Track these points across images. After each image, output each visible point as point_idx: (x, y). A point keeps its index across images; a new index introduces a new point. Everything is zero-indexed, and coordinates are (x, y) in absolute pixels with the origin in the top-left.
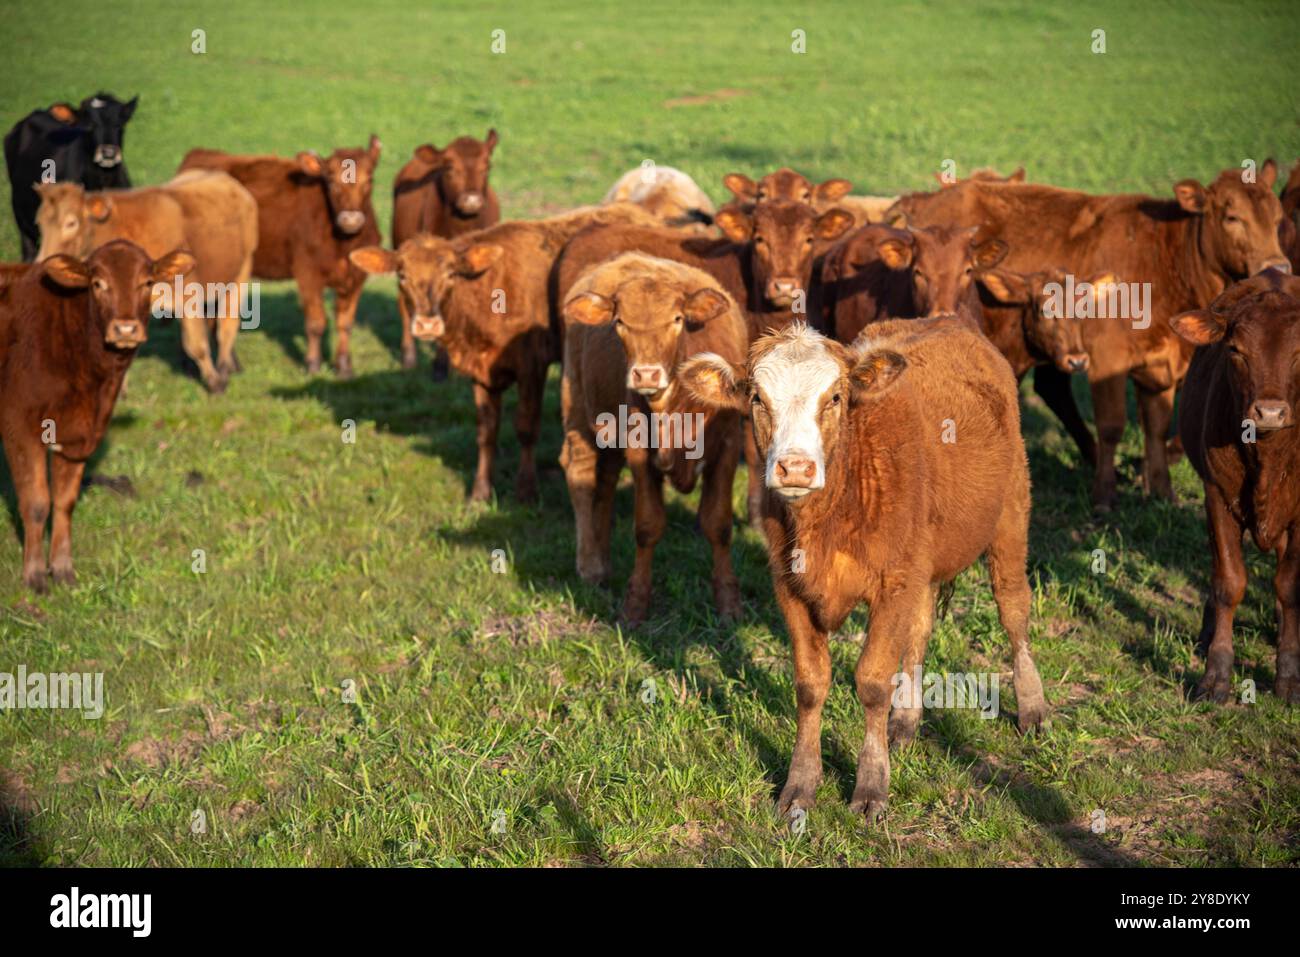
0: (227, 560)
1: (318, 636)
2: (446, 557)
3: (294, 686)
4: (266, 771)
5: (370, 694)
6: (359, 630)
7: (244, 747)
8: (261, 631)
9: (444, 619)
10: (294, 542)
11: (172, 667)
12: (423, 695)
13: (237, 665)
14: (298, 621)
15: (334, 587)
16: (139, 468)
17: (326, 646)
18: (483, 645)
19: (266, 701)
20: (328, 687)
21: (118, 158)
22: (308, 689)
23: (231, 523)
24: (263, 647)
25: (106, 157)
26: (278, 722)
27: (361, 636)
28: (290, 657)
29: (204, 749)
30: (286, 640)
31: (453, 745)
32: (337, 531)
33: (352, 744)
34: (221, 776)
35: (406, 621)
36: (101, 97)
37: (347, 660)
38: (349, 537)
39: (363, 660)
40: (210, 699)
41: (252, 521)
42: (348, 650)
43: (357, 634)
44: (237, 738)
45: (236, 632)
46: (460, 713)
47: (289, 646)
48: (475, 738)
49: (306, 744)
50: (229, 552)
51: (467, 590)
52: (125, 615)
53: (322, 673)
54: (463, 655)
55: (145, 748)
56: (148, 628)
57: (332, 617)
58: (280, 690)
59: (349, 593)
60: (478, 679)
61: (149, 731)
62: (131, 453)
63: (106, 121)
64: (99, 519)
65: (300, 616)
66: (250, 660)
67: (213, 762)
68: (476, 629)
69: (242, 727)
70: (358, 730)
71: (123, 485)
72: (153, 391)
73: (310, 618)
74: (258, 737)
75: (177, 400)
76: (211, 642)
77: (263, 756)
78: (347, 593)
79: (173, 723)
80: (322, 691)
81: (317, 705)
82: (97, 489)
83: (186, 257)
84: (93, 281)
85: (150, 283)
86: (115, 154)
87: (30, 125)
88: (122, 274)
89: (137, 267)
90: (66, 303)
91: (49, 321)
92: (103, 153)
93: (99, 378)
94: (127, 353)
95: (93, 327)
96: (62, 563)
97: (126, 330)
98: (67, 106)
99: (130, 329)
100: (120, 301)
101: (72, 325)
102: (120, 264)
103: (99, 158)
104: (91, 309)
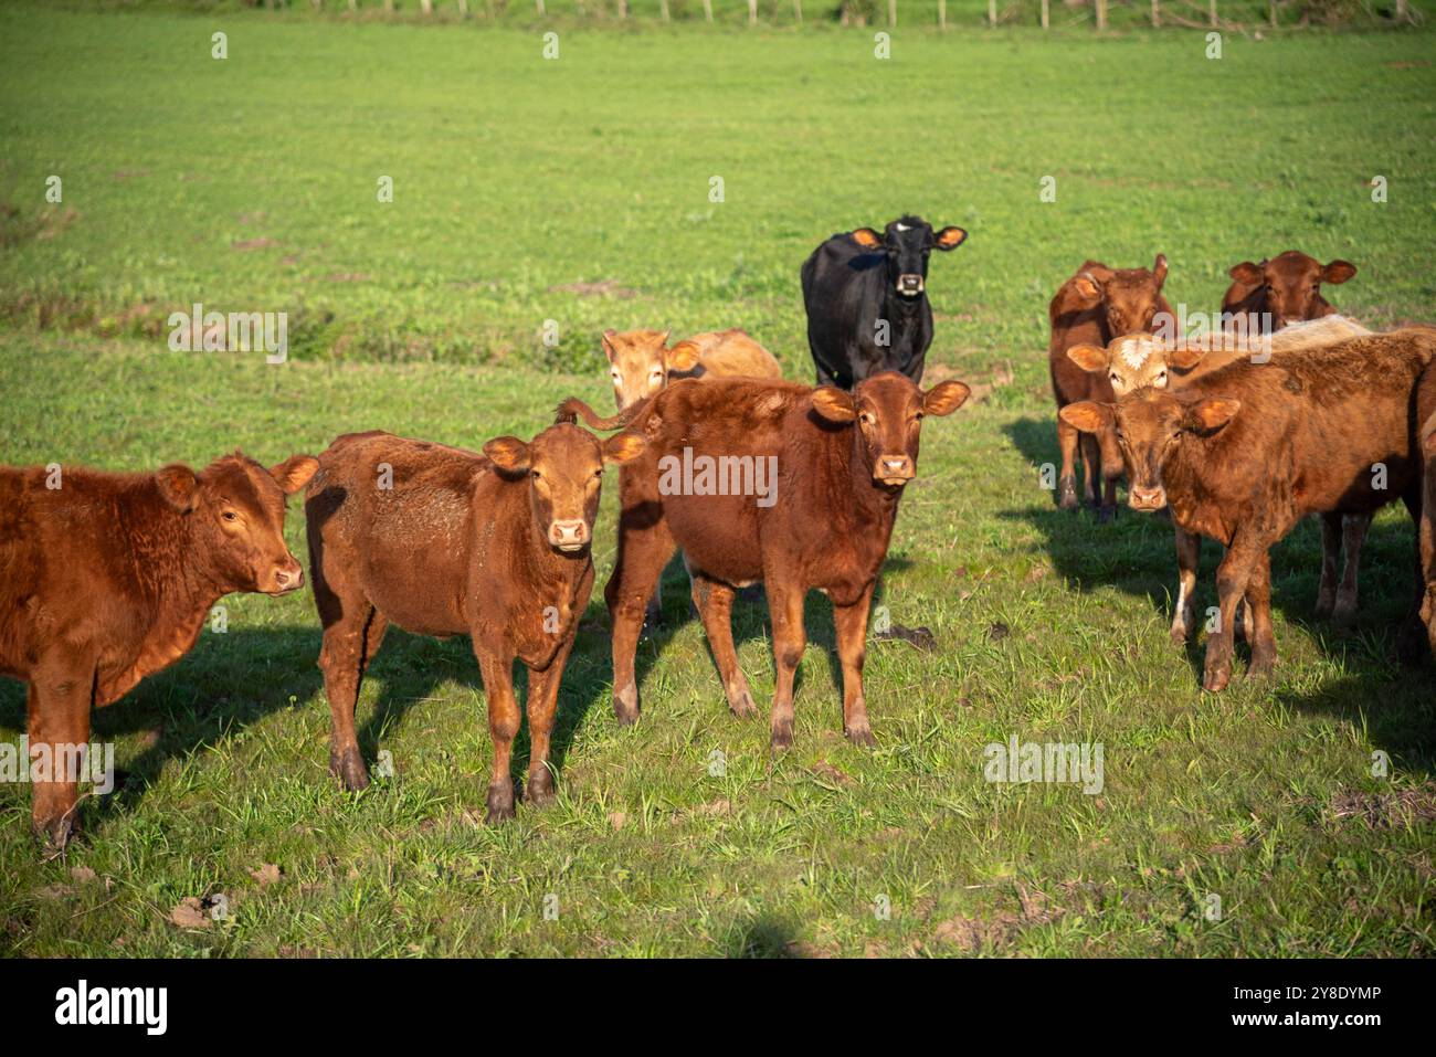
0: (1036, 721)
1: (1142, 809)
2: (1286, 723)
3: (1117, 865)
5: (1203, 876)
6: (1187, 804)
7: (1063, 931)
8: (1078, 802)
9: (1286, 794)
10: (1111, 702)
11: (982, 839)
12: (1264, 881)
13: (1051, 839)
14: (1118, 793)
15: (1158, 755)
16: (940, 620)
17: (1151, 821)
18: (1334, 825)
19: (1086, 880)
20: (1154, 867)
21: (921, 288)
22: (1132, 869)
23: (1040, 681)
24: (1079, 819)
25: (908, 287)
26: (1101, 905)
27: (1190, 812)
28: (1111, 832)
29: (1020, 932)
30: (1105, 813)
31: (1304, 940)
32: (1159, 690)
33: (1187, 934)
35: (1241, 795)
36: (906, 220)
37: (1174, 837)
38: (1173, 699)
39: (1193, 837)
40: (1024, 877)
42: (1175, 826)
43: (1185, 809)
44: (1056, 921)
45: (1049, 802)
46: (1308, 905)
47: (1109, 822)
48: (1330, 933)
49: (1133, 931)
50: (1039, 712)
51: (1312, 762)
52: (930, 779)
53: (1147, 851)
54: (1311, 837)
55: (955, 928)
56: (954, 795)
57: (1157, 789)
58: (1101, 869)
59: (1175, 762)
60: (1330, 864)
61: (959, 909)
62: (931, 603)
63: (910, 246)
64: (899, 674)
65: (1119, 785)
66: (1066, 834)
67: (1031, 947)
68: (1325, 807)
69: (1060, 910)
70: (1191, 918)
71: (923, 638)
72: (953, 535)
73: (1131, 789)
74: (1079, 920)
75: (978, 546)
76: (1022, 813)
77: (1085, 942)
78: (1172, 762)
79: (984, 901)
80: (1148, 872)
81: (1144, 888)
82: (896, 641)
83: (958, 387)
84: (861, 414)
85: (919, 416)
86: (918, 283)
87: (826, 250)
88: (890, 406)
89: (907, 398)
90: (833, 436)
91: (815, 455)
92: (905, 281)
93: (864, 519)
94: (896, 492)
95: (858, 464)
96: (859, 723)
97: (895, 465)
98: (870, 231)
99: (899, 464)
100: (889, 435)
101: (837, 462)
102: (889, 396)
103: (901, 287)
104: (857, 444)
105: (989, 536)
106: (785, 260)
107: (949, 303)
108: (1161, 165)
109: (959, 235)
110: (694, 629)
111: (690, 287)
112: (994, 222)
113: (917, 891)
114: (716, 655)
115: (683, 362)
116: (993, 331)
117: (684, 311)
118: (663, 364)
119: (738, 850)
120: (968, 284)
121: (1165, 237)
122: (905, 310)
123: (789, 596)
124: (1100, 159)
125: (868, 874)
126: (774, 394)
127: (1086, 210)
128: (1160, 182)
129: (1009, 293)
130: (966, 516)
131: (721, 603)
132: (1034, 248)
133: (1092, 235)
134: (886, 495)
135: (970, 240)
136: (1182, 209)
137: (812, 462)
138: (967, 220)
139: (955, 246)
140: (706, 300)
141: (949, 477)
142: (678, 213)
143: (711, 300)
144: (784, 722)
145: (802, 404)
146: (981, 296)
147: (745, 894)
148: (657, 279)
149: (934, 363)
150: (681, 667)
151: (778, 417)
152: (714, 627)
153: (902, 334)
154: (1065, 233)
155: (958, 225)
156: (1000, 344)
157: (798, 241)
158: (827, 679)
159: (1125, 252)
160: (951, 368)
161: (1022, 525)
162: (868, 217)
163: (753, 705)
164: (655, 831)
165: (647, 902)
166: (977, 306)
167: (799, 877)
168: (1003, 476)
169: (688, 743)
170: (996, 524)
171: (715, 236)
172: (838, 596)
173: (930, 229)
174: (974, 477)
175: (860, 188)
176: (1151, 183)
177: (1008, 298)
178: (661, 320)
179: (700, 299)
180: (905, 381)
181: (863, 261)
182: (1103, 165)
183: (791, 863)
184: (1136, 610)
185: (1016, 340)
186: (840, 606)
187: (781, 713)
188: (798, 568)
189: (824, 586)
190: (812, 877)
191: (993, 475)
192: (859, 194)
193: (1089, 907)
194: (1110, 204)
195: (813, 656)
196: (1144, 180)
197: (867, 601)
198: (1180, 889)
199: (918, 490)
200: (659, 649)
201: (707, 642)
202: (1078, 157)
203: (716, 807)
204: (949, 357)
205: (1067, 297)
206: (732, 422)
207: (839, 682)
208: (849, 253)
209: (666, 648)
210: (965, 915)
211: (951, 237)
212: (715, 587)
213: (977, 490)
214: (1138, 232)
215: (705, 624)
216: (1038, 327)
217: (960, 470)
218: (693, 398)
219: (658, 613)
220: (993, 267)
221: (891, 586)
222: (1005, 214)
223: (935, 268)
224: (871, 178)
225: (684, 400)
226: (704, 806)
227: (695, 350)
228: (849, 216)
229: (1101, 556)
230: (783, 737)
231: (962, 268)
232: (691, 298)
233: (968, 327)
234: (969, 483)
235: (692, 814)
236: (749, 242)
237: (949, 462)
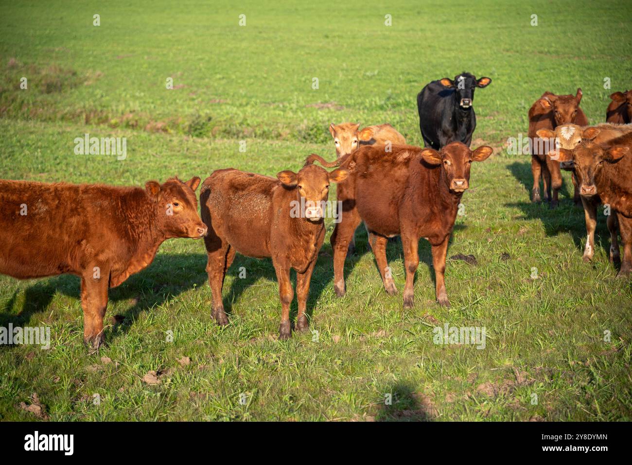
0: (522, 296)
1: (570, 335)
3: (558, 360)
4: (546, 401)
5: (597, 365)
6: (591, 333)
7: (535, 389)
8: (541, 332)
10: (555, 288)
11: (498, 348)
12: (625, 367)
13: (529, 348)
14: (559, 328)
15: (577, 311)
16: (479, 251)
17: (574, 341)
19: (545, 367)
20: (576, 361)
21: (471, 104)
22: (566, 362)
23: (524, 279)
24: (541, 339)
25: (465, 104)
26: (551, 378)
27: (592, 337)
28: (556, 345)
29: (515, 389)
30: (553, 337)
32: (577, 283)
33: (590, 390)
34: (524, 403)
35: (615, 329)
36: (464, 75)
37: (585, 348)
38: (584, 286)
39: (593, 348)
40: (517, 365)
42: (585, 343)
43: (589, 335)
44: (531, 384)
45: (528, 332)
47: (555, 341)
49: (566, 389)
50: (523, 292)
52: (474, 322)
53: (572, 354)
55: (486, 387)
57: (576, 326)
58: (551, 361)
59: (585, 314)
61: (488, 379)
62: (475, 244)
63: (466, 86)
64: (460, 275)
65: (560, 325)
66: (536, 346)
67: (520, 396)
69: (533, 379)
70: (592, 383)
71: (471, 260)
72: (484, 214)
73: (565, 326)
74: (541, 384)
75: (496, 219)
76: (516, 337)
77: (545, 394)
78: (583, 314)
79: (499, 375)
80: (573, 363)
81: (571, 370)
82: (459, 261)
83: (487, 148)
84: (444, 161)
85: (470, 162)
86: (469, 102)
87: (428, 88)
88: (457, 158)
89: (465, 154)
90: (431, 171)
91: (423, 179)
92: (464, 101)
93: (445, 207)
94: (459, 195)
95: (443, 183)
96: (443, 297)
97: (459, 183)
98: (448, 79)
99: (461, 183)
100: (457, 170)
101: (433, 182)
102: (457, 152)
103: (462, 104)
104: (442, 174)
105: (501, 215)
106: (409, 93)
107: (483, 111)
108: (579, 49)
109: (488, 81)
110: (369, 256)
111: (368, 105)
112: (503, 75)
113: (469, 371)
114: (380, 267)
115: (365, 137)
116: (502, 123)
117: (365, 116)
118: (357, 137)
119: (389, 352)
120: (492, 103)
121: (581, 81)
122: (463, 114)
123: (412, 241)
124: (551, 47)
125: (447, 363)
126: (405, 152)
127: (545, 70)
128: (578, 57)
129: (510, 107)
130: (490, 206)
131: (381, 244)
132: (521, 86)
133: (547, 80)
134: (455, 196)
135: (493, 83)
136: (589, 69)
137: (422, 182)
138: (491, 74)
139: (486, 86)
140: (375, 111)
141: (483, 189)
142: (362, 72)
143: (377, 110)
144: (409, 296)
145: (418, 156)
146: (497, 108)
147: (393, 372)
148: (353, 101)
149: (476, 138)
150: (364, 272)
151: (407, 162)
152: (378, 255)
153: (462, 125)
154: (535, 80)
155: (487, 76)
156: (506, 129)
157: (415, 84)
158: (428, 278)
159: (563, 88)
160: (484, 140)
161: (516, 209)
162: (446, 74)
163: (395, 288)
164: (353, 344)
165: (350, 375)
166: (496, 113)
167: (417, 364)
168: (507, 188)
169: (367, 305)
170: (504, 209)
171: (379, 82)
172: (434, 241)
173: (475, 78)
174: (494, 188)
175: (443, 60)
176: (574, 57)
177: (509, 109)
178: (355, 119)
179: (372, 110)
180: (463, 146)
181: (445, 93)
182: (552, 49)
183: (413, 358)
184: (567, 247)
185: (513, 128)
186: (434, 245)
187: (408, 292)
188: (416, 229)
189: (427, 237)
190: (422, 365)
191: (503, 188)
192: (443, 63)
193: (546, 378)
194: (555, 66)
195: (422, 268)
196: (571, 56)
197: (446, 243)
198: (587, 371)
199: (469, 194)
200: (354, 264)
201: (375, 261)
202: (542, 46)
203: (380, 333)
204: (483, 135)
205: (536, 108)
206: (387, 164)
207: (434, 279)
208: (438, 89)
209: (357, 264)
210: (490, 381)
211: (484, 82)
212: (379, 237)
213: (495, 194)
214: (568, 79)
215: (374, 253)
216: (523, 122)
217: (488, 185)
218: (370, 154)
219: (354, 248)
220: (504, 96)
221: (457, 237)
222: (508, 71)
223: (477, 96)
224: (448, 56)
225: (365, 155)
226: (374, 334)
227: (371, 131)
228: (438, 73)
229: (551, 223)
230: (409, 303)
231: (489, 96)
232: (368, 109)
233: (491, 122)
234: (492, 191)
235: (369, 336)
236: (394, 85)
237: (483, 182)
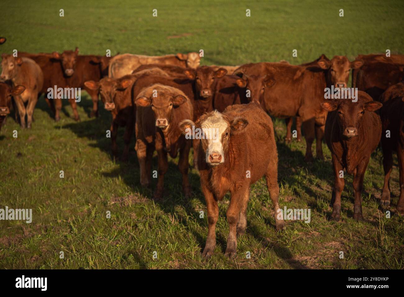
41: (38, 168)
